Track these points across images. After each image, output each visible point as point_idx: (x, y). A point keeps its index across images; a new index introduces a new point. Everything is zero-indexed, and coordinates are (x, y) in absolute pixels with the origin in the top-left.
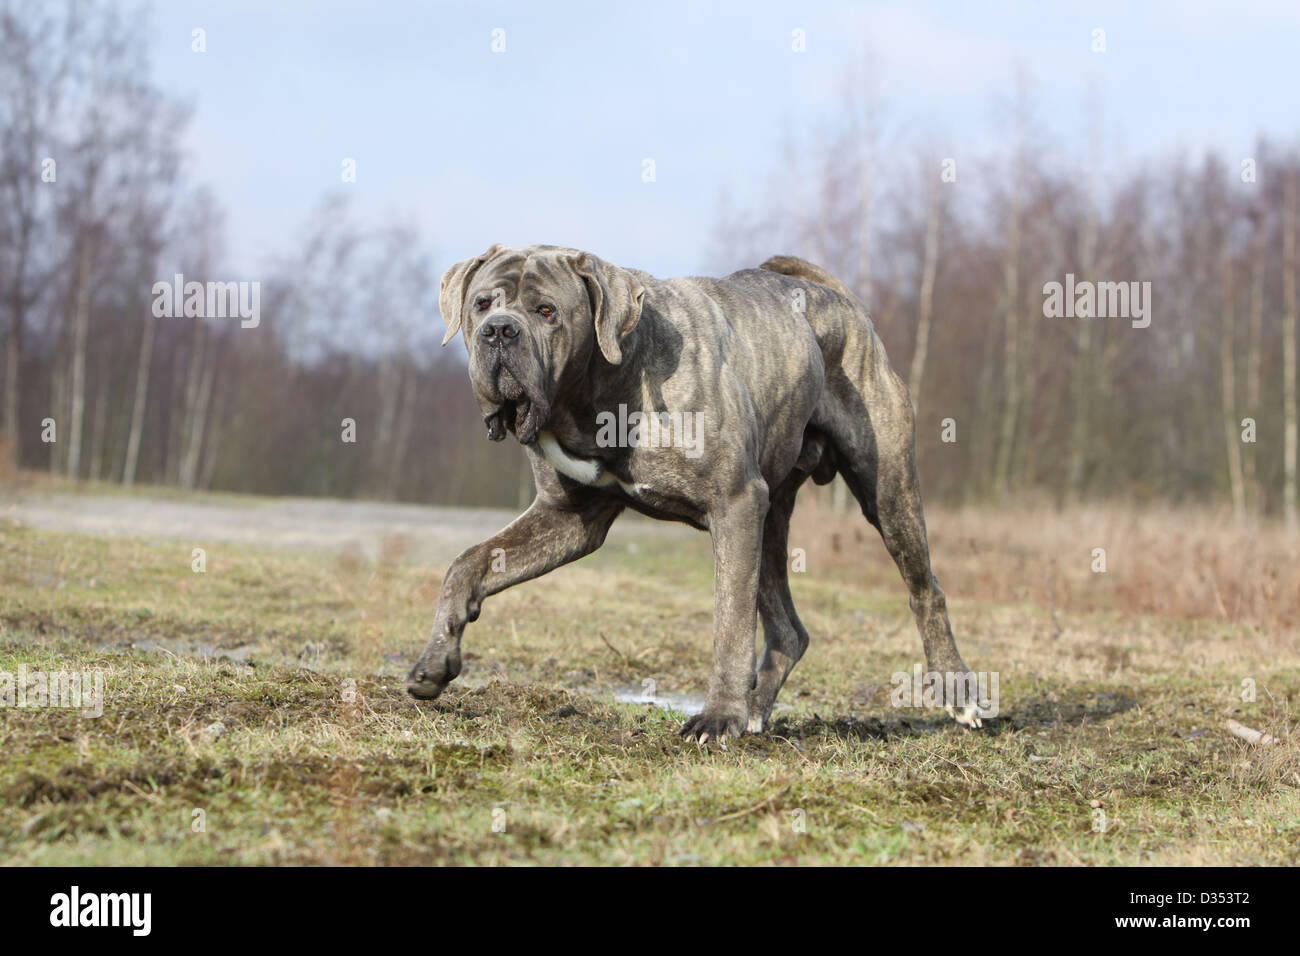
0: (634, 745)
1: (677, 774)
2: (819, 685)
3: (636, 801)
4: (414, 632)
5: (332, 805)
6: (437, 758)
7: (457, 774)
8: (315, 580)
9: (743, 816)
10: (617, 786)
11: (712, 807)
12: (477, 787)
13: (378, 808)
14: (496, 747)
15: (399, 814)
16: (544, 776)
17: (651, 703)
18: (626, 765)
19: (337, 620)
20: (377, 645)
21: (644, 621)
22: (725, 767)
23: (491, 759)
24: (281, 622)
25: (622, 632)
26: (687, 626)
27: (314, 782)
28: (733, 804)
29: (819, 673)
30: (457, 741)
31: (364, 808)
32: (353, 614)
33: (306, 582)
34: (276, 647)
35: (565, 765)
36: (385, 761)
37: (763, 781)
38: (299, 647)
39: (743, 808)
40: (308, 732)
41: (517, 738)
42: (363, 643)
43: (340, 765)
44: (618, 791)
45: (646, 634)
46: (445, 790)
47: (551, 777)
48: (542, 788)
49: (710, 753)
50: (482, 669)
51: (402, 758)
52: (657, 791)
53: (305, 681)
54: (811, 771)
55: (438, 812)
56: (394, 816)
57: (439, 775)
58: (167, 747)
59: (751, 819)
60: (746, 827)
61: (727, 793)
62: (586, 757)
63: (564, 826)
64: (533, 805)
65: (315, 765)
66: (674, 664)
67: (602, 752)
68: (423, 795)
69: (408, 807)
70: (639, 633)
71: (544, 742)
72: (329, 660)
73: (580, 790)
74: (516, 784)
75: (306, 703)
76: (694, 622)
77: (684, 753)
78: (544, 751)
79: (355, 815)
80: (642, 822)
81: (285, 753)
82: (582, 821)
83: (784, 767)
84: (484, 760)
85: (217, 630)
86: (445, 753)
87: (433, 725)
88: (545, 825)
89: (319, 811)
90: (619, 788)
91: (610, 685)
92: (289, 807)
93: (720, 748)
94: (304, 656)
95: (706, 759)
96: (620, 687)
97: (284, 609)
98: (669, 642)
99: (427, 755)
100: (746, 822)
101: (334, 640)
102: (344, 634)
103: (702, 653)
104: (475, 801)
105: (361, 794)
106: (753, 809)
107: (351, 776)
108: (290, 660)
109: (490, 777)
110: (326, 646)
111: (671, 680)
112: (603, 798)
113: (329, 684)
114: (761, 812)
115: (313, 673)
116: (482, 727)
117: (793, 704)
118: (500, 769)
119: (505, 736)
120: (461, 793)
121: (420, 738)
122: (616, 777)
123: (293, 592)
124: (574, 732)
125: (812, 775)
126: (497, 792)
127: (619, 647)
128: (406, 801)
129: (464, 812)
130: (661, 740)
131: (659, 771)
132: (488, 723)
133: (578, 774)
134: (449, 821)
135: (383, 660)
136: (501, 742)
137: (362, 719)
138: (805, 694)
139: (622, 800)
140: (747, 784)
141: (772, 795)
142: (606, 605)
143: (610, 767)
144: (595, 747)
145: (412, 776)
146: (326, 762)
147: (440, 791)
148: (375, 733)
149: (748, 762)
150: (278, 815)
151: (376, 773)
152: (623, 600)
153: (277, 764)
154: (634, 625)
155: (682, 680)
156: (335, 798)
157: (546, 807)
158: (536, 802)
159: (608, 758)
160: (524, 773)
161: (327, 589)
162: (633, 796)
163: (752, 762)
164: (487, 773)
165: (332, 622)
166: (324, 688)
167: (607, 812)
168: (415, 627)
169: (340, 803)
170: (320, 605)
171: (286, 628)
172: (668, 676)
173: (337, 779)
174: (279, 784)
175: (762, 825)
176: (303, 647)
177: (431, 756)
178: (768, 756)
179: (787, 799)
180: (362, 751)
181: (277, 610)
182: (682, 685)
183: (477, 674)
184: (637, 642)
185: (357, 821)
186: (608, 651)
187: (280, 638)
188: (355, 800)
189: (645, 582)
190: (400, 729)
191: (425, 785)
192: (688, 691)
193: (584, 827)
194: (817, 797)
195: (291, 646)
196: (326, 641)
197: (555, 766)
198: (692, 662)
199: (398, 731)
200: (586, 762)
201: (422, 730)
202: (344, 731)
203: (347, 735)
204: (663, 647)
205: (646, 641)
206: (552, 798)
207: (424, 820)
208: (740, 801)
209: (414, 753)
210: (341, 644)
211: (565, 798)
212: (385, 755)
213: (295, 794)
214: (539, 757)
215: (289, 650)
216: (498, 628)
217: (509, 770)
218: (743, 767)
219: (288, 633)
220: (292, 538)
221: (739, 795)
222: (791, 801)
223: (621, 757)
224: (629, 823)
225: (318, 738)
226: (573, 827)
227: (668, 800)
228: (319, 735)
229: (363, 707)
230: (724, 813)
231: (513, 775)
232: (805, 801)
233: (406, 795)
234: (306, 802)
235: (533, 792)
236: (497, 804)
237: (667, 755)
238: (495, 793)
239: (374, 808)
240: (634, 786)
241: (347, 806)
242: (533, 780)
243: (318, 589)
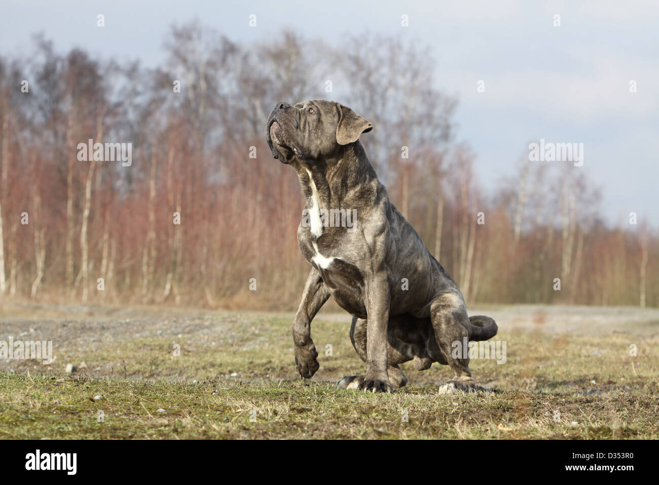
4: (581, 371)
8: (529, 346)
14: (621, 428)
19: (541, 367)
20: (561, 378)
24: (511, 369)
30: (600, 425)
32: (549, 363)
33: (524, 347)
34: (508, 381)
38: (520, 381)
40: (522, 424)
42: (553, 377)
50: (617, 389)
51: (571, 435)
53: (521, 398)
58: (448, 434)
71: (646, 424)
75: (521, 410)
78: (647, 429)
84: (614, 434)
85: (477, 374)
86: (593, 432)
87: (589, 418)
97: (513, 361)
99: (584, 433)
102: (544, 373)
110: (535, 380)
113: (535, 399)
115: (526, 394)
116: (614, 418)
119: (627, 422)
121: (581, 425)
123: (518, 353)
136: (624, 426)
148: (557, 423)
161: (536, 351)
166: (532, 401)
168: (582, 368)
170: (532, 359)
176: (523, 381)
177: (587, 434)
180: (550, 432)
183: (614, 392)
187: (510, 376)
190: (571, 420)
195: (516, 381)
196: (534, 377)
199: (569, 422)
201: (583, 421)
209: (577, 433)
210: (543, 379)
212: (562, 434)
215: (515, 383)
219: (514, 374)
243: (531, 351)
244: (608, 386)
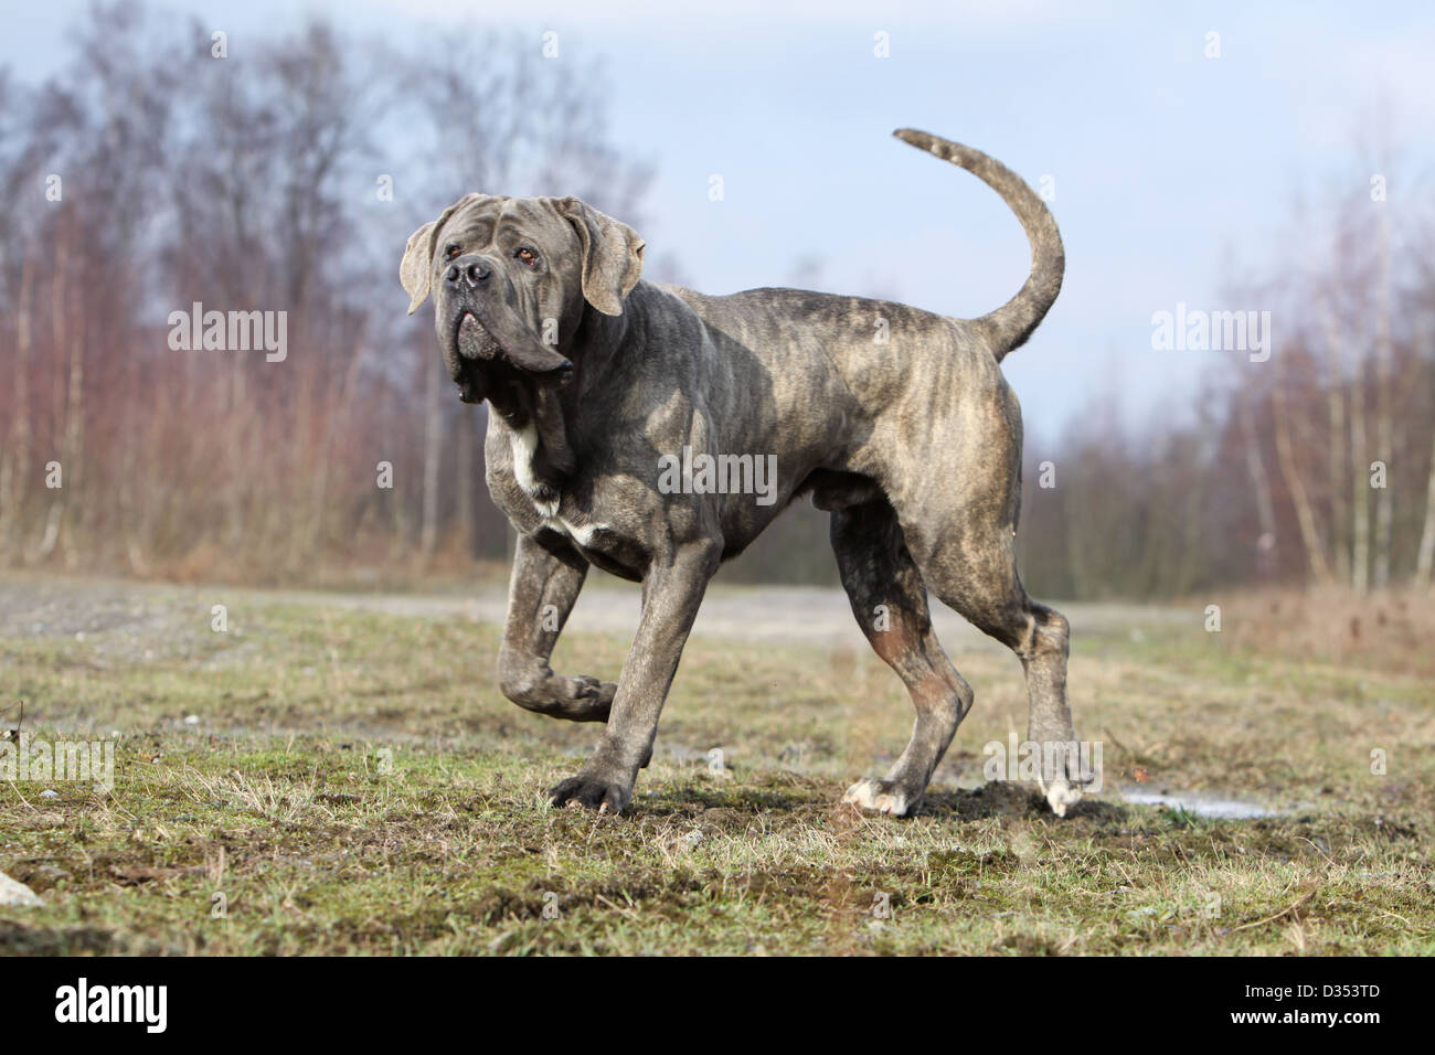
0: (1144, 848)
1: (1193, 880)
2: (1343, 782)
3: (1149, 910)
5: (820, 918)
6: (931, 865)
7: (955, 882)
8: (795, 675)
9: (1264, 924)
10: (1127, 893)
11: (1231, 915)
12: (976, 897)
13: (870, 922)
14: (996, 853)
15: (893, 928)
16: (1048, 884)
17: (1161, 804)
18: (1137, 871)
19: (820, 718)
20: (863, 743)
21: (1152, 714)
22: (1244, 870)
23: (991, 866)
24: (759, 722)
25: (1128, 727)
26: (1198, 719)
27: (801, 894)
28: (1253, 912)
29: (1343, 768)
30: (954, 847)
31: (856, 921)
32: (836, 711)
33: (786, 678)
34: (755, 748)
35: (1070, 872)
36: (876, 869)
37: (1286, 887)
38: (780, 748)
39: (1264, 916)
40: (793, 840)
41: (1018, 844)
42: (848, 742)
43: (828, 875)
44: (1128, 900)
45: (1154, 728)
46: (942, 900)
47: (1056, 885)
48: (1047, 896)
49: (1227, 856)
50: (978, 769)
51: (894, 866)
52: (1171, 898)
53: (789, 786)
54: (1338, 875)
55: (934, 924)
56: (887, 929)
57: (935, 885)
58: (642, 858)
59: (1274, 928)
60: (1268, 936)
61: (1247, 900)
62: (1093, 862)
63: (1072, 938)
64: (1038, 915)
65: (801, 875)
66: (1185, 761)
67: (1111, 857)
68: (918, 906)
69: (902, 919)
70: (1146, 728)
71: (1047, 846)
72: (813, 761)
73: (1087, 898)
74: (1018, 893)
75: (789, 808)
76: (1206, 715)
77: (1199, 857)
78: (1047, 856)
79: (846, 929)
80: (1156, 932)
81: (769, 863)
82: (1091, 932)
83: (1309, 871)
84: (984, 867)
85: (692, 731)
86: (941, 861)
87: (927, 829)
88: (1051, 937)
89: (807, 925)
90: (1130, 896)
91: (1117, 784)
92: (775, 920)
93: (1239, 852)
94: (786, 758)
95: (1223, 862)
96: (1127, 786)
97: (763, 707)
98: (1180, 737)
99: (922, 863)
100: (1268, 931)
101: (818, 739)
102: (828, 733)
103: (1215, 748)
104: (975, 911)
105: (851, 906)
106: (1276, 917)
107: (840, 887)
108: (771, 762)
109: (990, 886)
110: (809, 747)
111: (1182, 778)
112: (1113, 907)
113: (814, 787)
114: (1284, 920)
115: (796, 775)
116: (980, 832)
117: (1315, 801)
118: (1001, 877)
119: (1006, 840)
120: (960, 903)
121: (914, 844)
122: (1127, 884)
123: (772, 689)
124: (1079, 835)
125: (1338, 879)
126: (998, 902)
127: (1125, 742)
128: (900, 912)
129: (963, 924)
130: (1173, 843)
131: (1173, 876)
132: (986, 827)
133: (1085, 881)
134: (947, 934)
135: (871, 760)
136: (1001, 848)
137: (850, 824)
138: (1328, 791)
139: (1133, 909)
140: (1269, 889)
141: (1296, 901)
142: (1109, 698)
143: (1119, 873)
144: (1102, 852)
145: (905, 886)
146: (813, 871)
147: (937, 901)
148: (864, 840)
149: (1269, 865)
150: (762, 929)
151: (867, 883)
152: (1128, 692)
153: (760, 874)
154: (1141, 718)
155: (1194, 778)
156: (823, 911)
157: (1051, 917)
158: (1040, 912)
159: (1117, 863)
160: (1027, 881)
161: (809, 685)
162: (1145, 904)
163: (1273, 866)
164: (986, 881)
165: (814, 721)
166: (809, 791)
167: (1118, 922)
169: (830, 915)
170: (800, 702)
171: (766, 727)
172: (1178, 774)
173: (825, 890)
174: (763, 896)
175: (1285, 934)
176: (784, 747)
177: (926, 864)
178: (1290, 859)
179: (1313, 905)
180: (852, 859)
181: (755, 708)
182: (1193, 783)
183: (972, 774)
184: (1145, 738)
185: (849, 935)
186: (1113, 747)
187: (759, 738)
188: (843, 912)
189: (1154, 672)
190: (891, 834)
191: (920, 895)
192: (1201, 790)
193: (1093, 938)
194: (1344, 902)
195: (771, 747)
196: (809, 741)
197: (1060, 873)
198: (1204, 758)
199: (889, 837)
200: (1093, 868)
201: (914, 835)
202: (832, 837)
203: (834, 841)
204: (1173, 742)
205: (1155, 737)
206: (1058, 907)
207: (920, 933)
208: (1261, 909)
209: (906, 862)
210: (825, 744)
211: (1071, 908)
212: (876, 863)
213: (780, 906)
214: (1042, 864)
215: (768, 751)
216: (995, 724)
217: (1010, 877)
218: (1263, 872)
219: (767, 733)
220: (768, 629)
221: (1260, 902)
222: (1316, 908)
223: (1131, 861)
224: (1142, 933)
225: (804, 846)
226: (1082, 939)
227: (1183, 908)
228: (805, 842)
229: (851, 812)
230: (1245, 922)
231: (1014, 883)
232: (1332, 907)
233: (900, 907)
234: (792, 915)
235: (1037, 902)
236: (998, 914)
237: (1181, 859)
238: (996, 903)
239: (866, 921)
240: (1146, 893)
241: (836, 919)
242: (1037, 888)
243: (799, 685)
244: (959, 762)
